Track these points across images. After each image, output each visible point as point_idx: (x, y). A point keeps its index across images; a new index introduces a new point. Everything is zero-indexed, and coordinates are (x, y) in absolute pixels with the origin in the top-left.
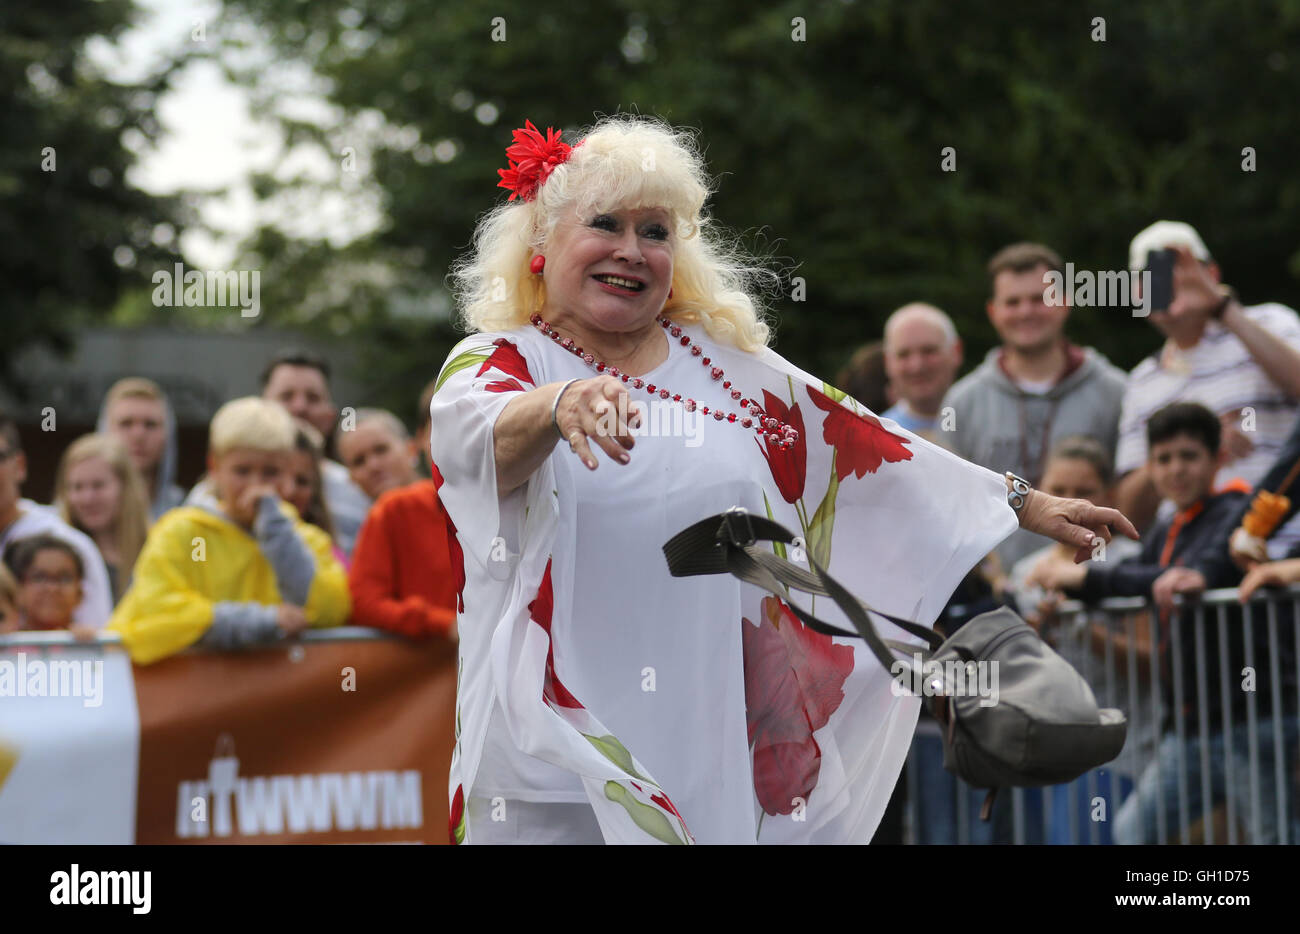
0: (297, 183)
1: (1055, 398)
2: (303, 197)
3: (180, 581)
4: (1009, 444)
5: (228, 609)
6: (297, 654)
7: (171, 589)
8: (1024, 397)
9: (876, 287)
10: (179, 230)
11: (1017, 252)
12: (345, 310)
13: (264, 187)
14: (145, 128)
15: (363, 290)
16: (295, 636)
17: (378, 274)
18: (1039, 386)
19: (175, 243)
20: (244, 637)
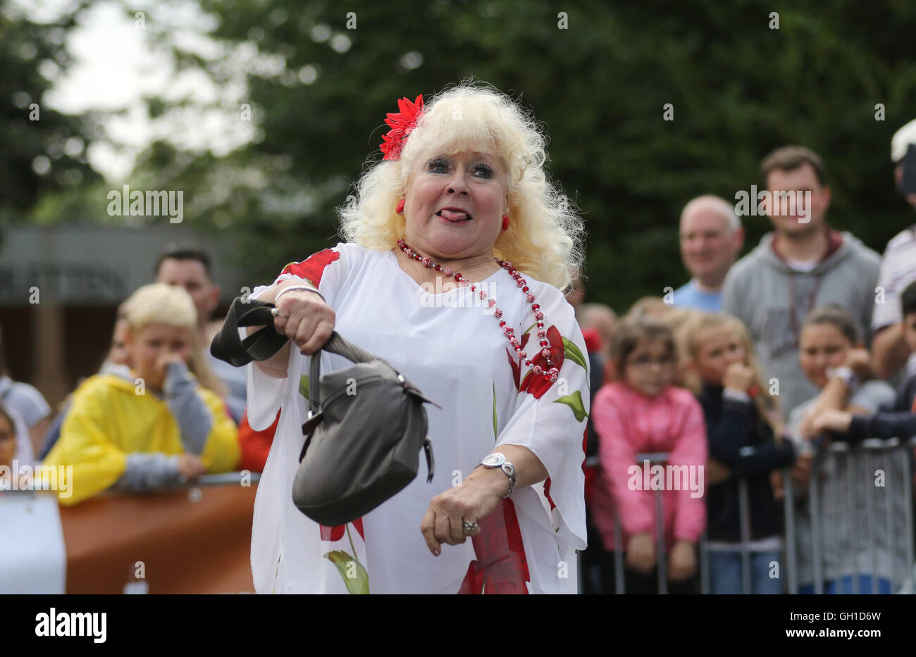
0: (184, 103)
1: (819, 274)
2: (188, 115)
3: (100, 436)
4: (781, 313)
5: (138, 459)
6: (195, 495)
7: (92, 443)
8: (793, 274)
9: (668, 182)
10: (87, 143)
11: (784, 154)
12: (226, 207)
13: (156, 108)
14: (57, 58)
15: (241, 191)
16: (194, 481)
17: (254, 178)
18: (805, 264)
19: (84, 154)
20: (152, 482)
